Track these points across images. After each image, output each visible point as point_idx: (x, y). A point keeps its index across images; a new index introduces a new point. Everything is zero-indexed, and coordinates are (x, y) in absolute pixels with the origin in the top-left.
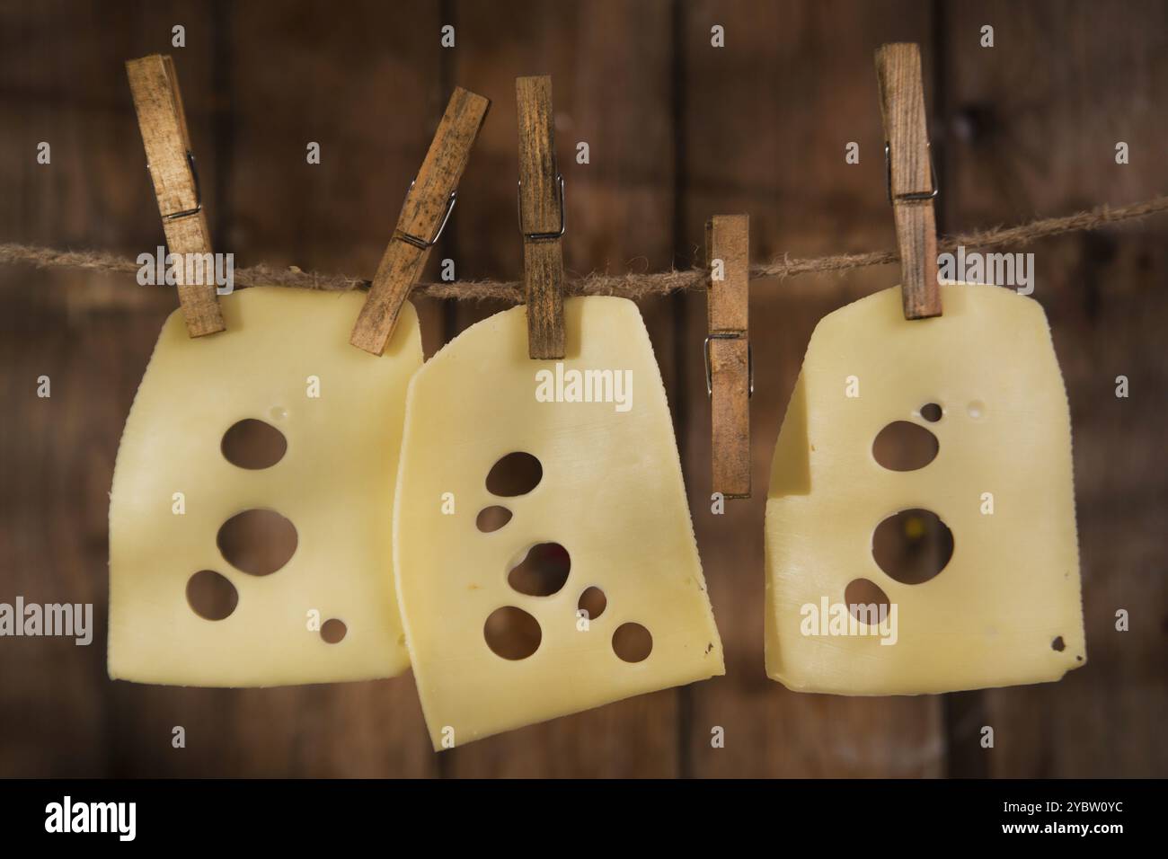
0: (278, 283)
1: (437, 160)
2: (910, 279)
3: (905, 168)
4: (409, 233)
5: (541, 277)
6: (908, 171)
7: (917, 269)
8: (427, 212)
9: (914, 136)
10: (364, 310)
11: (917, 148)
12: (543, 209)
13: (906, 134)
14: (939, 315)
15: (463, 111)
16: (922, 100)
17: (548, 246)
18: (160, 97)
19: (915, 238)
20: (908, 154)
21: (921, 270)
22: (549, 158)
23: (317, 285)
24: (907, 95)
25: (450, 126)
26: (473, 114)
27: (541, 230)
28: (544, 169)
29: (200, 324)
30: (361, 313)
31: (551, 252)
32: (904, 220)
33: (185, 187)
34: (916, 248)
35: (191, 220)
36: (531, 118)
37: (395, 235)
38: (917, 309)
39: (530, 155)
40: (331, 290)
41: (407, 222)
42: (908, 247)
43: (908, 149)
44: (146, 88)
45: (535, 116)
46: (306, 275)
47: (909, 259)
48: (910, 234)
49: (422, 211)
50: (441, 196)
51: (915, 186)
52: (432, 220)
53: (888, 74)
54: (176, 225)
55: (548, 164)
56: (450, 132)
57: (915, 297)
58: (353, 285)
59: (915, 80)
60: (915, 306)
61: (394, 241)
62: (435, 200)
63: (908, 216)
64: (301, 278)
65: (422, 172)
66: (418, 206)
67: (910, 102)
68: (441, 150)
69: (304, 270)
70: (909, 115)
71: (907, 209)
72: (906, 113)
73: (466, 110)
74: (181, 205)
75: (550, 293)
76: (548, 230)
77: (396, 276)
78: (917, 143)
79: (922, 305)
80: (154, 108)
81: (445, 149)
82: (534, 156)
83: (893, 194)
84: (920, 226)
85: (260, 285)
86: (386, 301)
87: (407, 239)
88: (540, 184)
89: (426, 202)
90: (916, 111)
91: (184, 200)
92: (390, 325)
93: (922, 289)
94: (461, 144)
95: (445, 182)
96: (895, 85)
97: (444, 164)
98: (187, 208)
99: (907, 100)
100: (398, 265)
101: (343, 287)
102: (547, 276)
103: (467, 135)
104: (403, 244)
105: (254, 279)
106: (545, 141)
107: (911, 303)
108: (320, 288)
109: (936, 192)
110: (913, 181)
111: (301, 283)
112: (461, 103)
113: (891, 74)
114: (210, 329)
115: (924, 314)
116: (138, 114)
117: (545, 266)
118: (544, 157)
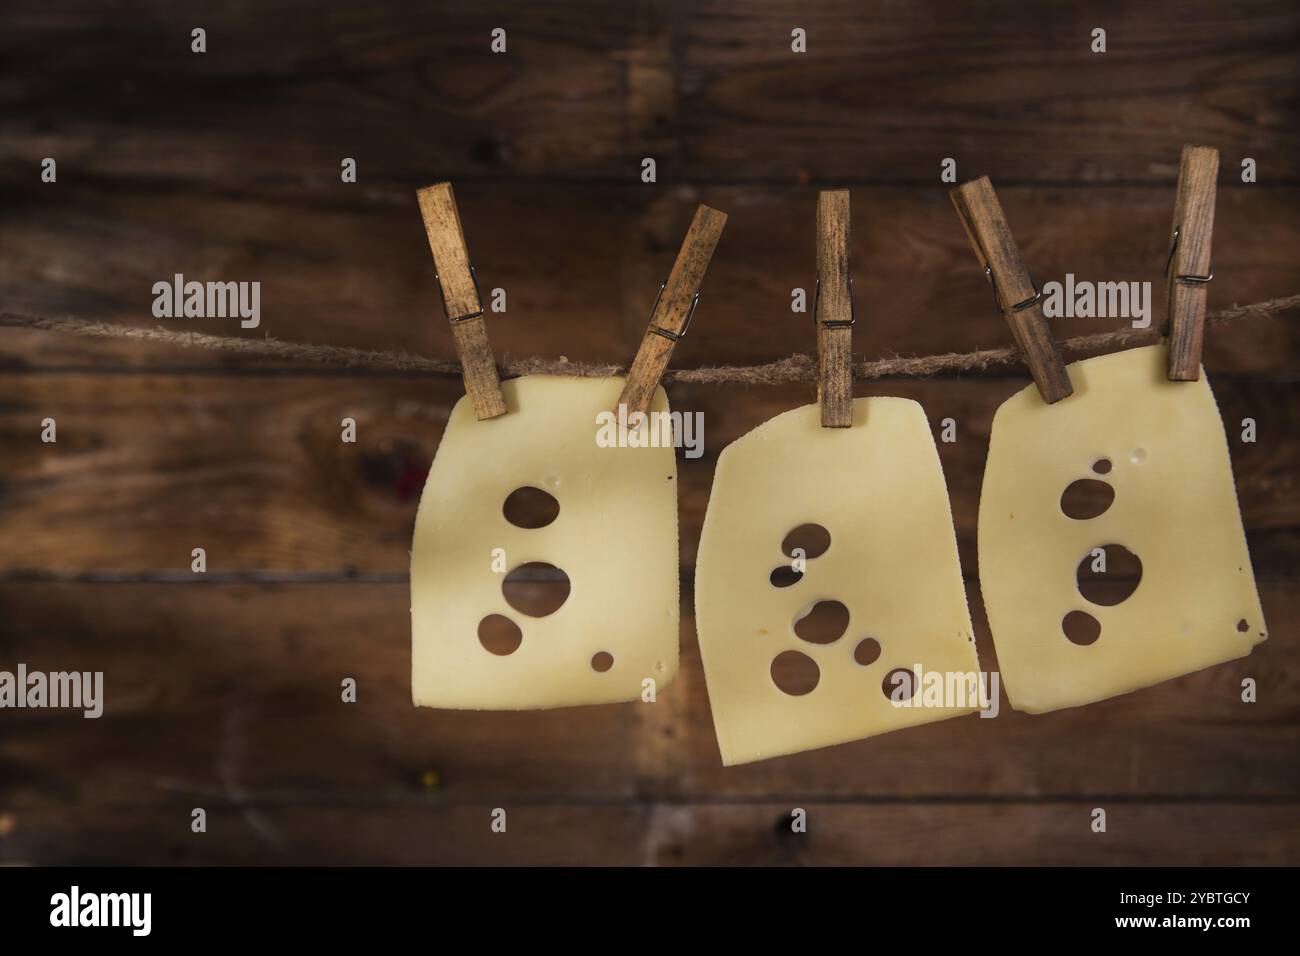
0: (549, 372)
1: (685, 265)
2: (1178, 347)
3: (1190, 254)
4: (662, 327)
5: (834, 358)
6: (1192, 257)
7: (1185, 340)
8: (677, 309)
9: (1202, 228)
10: (624, 392)
11: (1203, 239)
12: (839, 302)
13: (1195, 225)
14: (1196, 380)
15: (707, 225)
16: (1214, 199)
17: (842, 332)
18: (447, 219)
19: (1188, 314)
20: (1195, 242)
21: (1188, 342)
22: (845, 259)
23: (583, 372)
24: (1202, 193)
25: (696, 237)
26: (715, 227)
27: (837, 318)
28: (841, 268)
29: (486, 409)
30: (622, 396)
31: (844, 337)
32: (1181, 297)
33: (470, 294)
34: (1187, 322)
35: (476, 322)
36: (831, 225)
37: (649, 329)
38: (1179, 374)
39: (829, 256)
40: (595, 377)
41: (660, 318)
42: (1180, 321)
43: (1195, 238)
44: (434, 212)
45: (835, 223)
46: (573, 365)
47: (1180, 330)
48: (1184, 310)
49: (673, 309)
50: (689, 296)
51: (1196, 271)
52: (681, 315)
53: (1190, 173)
54: (462, 327)
55: (844, 264)
56: (696, 242)
57: (1178, 363)
58: (614, 372)
59: (1211, 181)
60: (1178, 370)
61: (649, 334)
62: (683, 299)
63: (1185, 295)
64: (569, 367)
65: (673, 276)
66: (669, 304)
67: (1204, 199)
68: (688, 258)
69: (570, 360)
70: (1202, 209)
71: (1186, 289)
72: (1199, 207)
73: (710, 224)
74: (467, 309)
75: (842, 372)
76: (843, 318)
77: (651, 363)
78: (1203, 235)
79: (1183, 370)
80: (442, 228)
81: (691, 256)
82: (833, 257)
83: (1175, 275)
84: (1194, 303)
85: (534, 374)
86: (643, 384)
87: (660, 332)
88: (838, 280)
89: (676, 301)
90: (1207, 207)
91: (470, 305)
92: (646, 405)
93: (1186, 358)
94: (706, 253)
95: (692, 284)
96: (1194, 182)
97: (692, 269)
98: (472, 312)
99: (1201, 197)
100: (653, 354)
101: (605, 374)
102: (840, 357)
103: (710, 245)
104: (658, 336)
105: (530, 369)
106: (843, 244)
107: (1175, 368)
108: (585, 375)
109: (1211, 277)
110: (1194, 266)
111: (568, 371)
112: (705, 218)
113: (1193, 172)
114: (495, 413)
115: (1184, 378)
116: (428, 234)
117: (839, 348)
118: (841, 258)
